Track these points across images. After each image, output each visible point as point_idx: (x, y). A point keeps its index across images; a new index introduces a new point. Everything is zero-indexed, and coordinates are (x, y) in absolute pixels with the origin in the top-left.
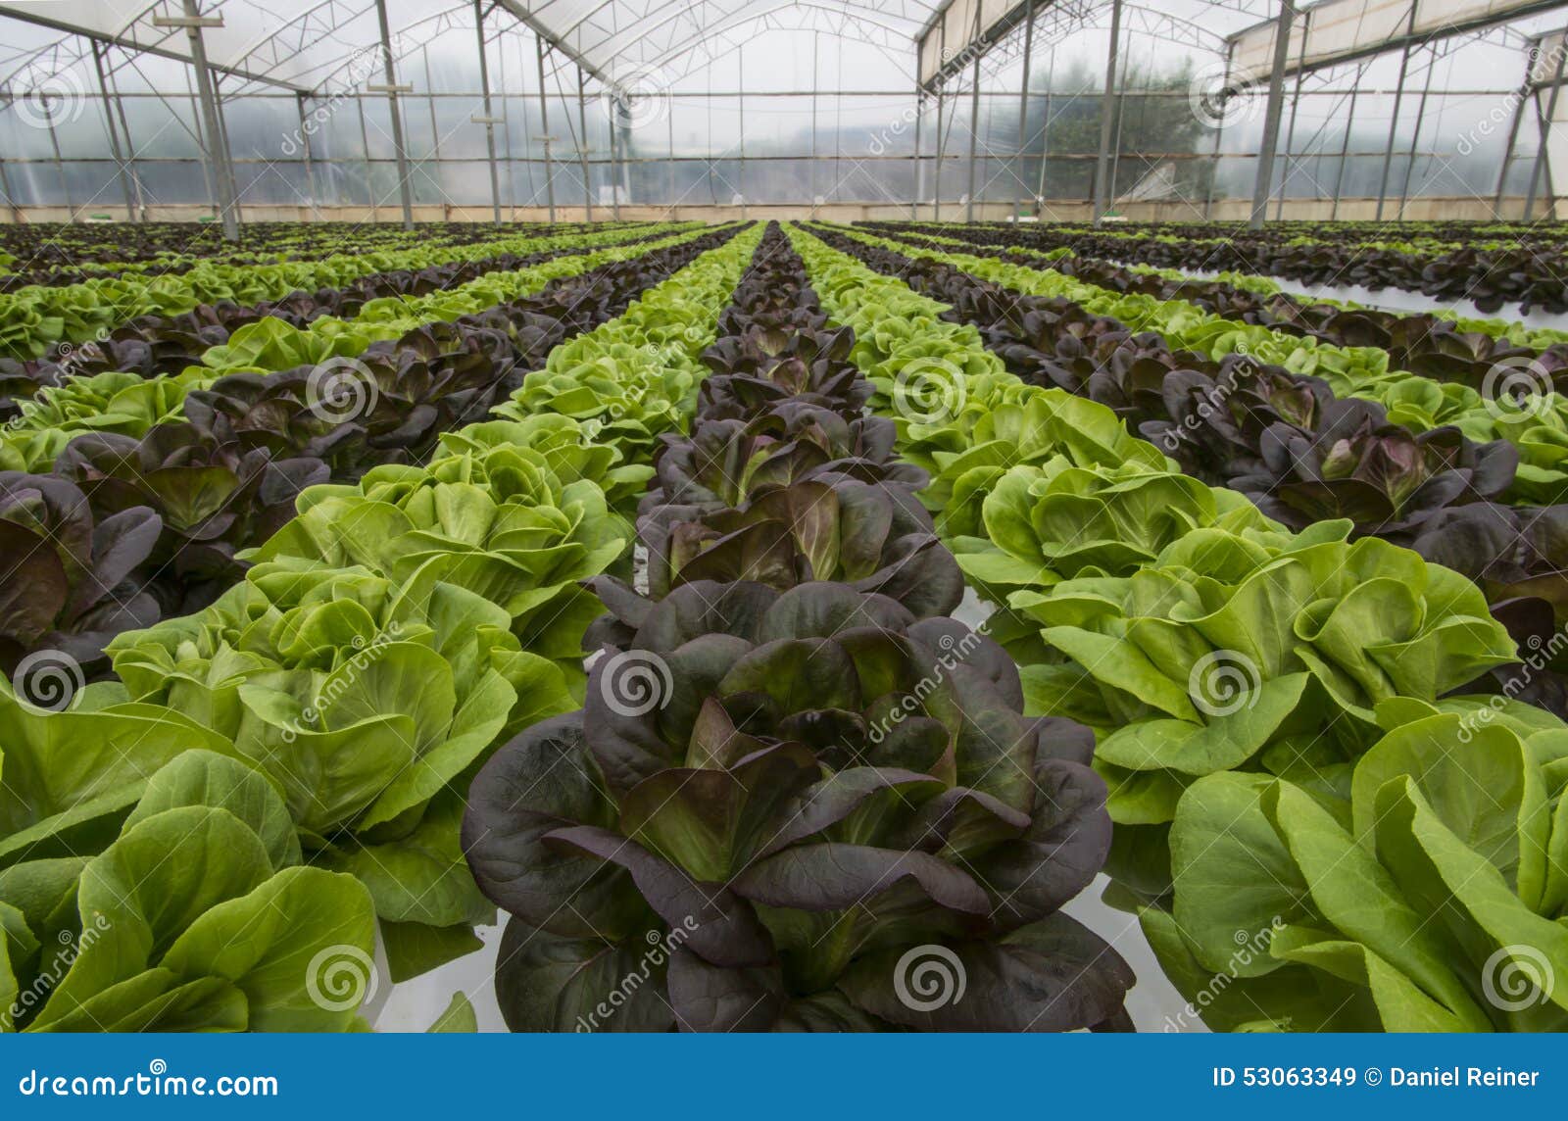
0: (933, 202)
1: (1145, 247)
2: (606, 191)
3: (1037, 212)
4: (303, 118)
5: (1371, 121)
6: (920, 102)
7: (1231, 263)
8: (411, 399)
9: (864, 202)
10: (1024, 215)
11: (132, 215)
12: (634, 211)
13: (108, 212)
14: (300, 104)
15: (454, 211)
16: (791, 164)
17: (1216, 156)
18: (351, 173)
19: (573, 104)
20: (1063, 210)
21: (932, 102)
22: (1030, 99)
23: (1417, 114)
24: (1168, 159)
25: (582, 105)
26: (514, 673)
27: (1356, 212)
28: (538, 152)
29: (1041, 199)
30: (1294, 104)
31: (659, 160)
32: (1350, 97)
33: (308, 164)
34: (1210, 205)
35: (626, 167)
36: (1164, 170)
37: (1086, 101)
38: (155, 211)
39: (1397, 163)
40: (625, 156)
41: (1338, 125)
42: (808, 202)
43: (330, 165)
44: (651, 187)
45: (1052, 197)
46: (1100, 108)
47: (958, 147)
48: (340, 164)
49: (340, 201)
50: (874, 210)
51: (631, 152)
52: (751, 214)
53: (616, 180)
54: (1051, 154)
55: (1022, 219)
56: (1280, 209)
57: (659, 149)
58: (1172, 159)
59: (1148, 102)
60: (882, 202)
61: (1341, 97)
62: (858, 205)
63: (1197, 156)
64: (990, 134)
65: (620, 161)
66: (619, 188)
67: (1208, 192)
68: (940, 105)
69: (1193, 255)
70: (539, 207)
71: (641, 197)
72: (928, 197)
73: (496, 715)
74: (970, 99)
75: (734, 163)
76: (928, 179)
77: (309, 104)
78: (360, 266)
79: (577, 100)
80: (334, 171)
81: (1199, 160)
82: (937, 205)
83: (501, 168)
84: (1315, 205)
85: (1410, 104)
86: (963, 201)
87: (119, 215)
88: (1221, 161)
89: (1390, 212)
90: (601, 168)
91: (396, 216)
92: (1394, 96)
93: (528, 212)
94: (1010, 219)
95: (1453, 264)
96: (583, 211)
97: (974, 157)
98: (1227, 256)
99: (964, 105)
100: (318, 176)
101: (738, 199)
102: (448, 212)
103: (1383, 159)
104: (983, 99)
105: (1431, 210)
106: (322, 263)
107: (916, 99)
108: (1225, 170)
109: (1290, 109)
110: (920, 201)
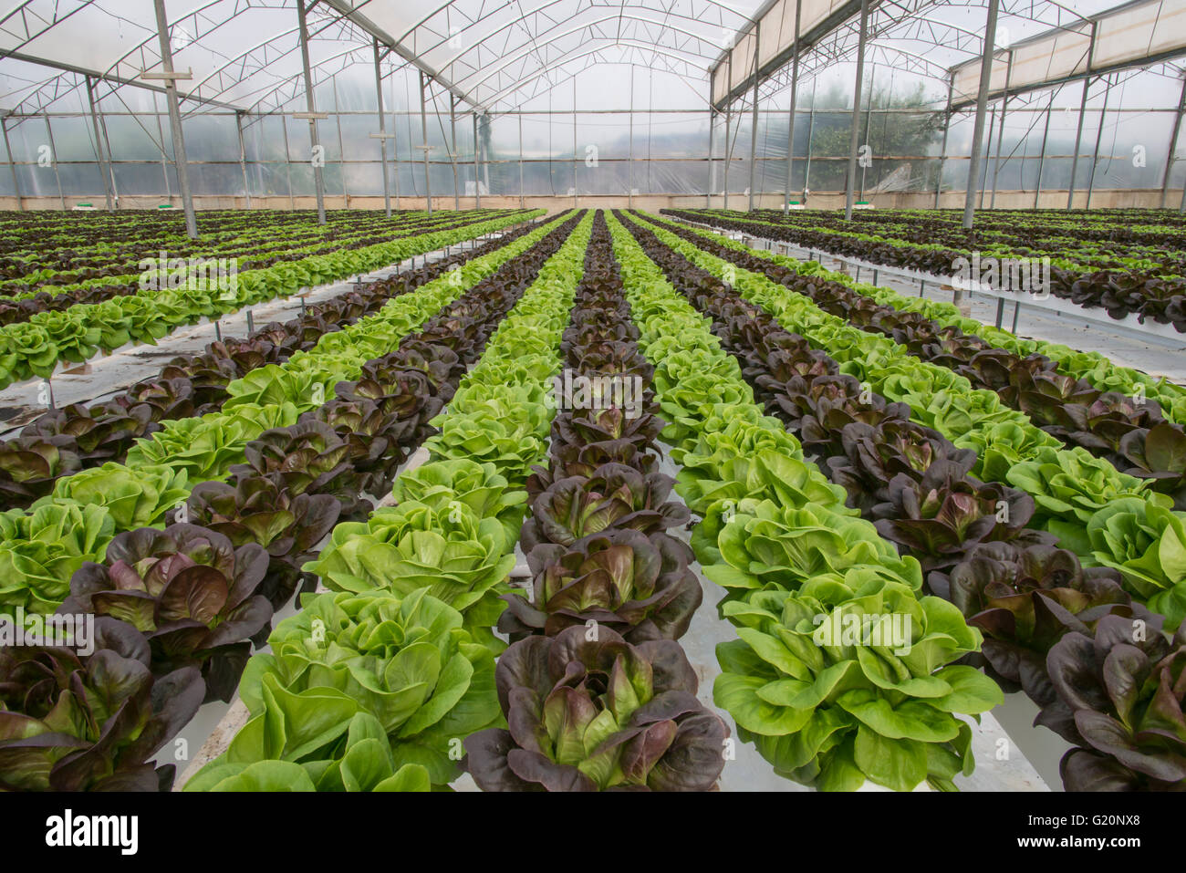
0: (723, 193)
1: (877, 250)
2: (470, 185)
3: (804, 201)
4: (240, 131)
5: (1062, 131)
6: (712, 117)
7: (940, 267)
8: (369, 433)
9: (669, 194)
10: (793, 203)
11: (109, 203)
12: (491, 200)
13: (90, 201)
14: (239, 119)
15: (354, 200)
16: (613, 165)
17: (943, 158)
18: (276, 172)
19: (446, 119)
20: (825, 199)
21: (722, 118)
22: (796, 115)
23: (1098, 126)
24: (905, 160)
25: (453, 121)
26: (471, 655)
27: (1053, 200)
28: (419, 156)
29: (807, 191)
30: (1002, 120)
31: (513, 161)
32: (1046, 113)
33: (243, 165)
34: (940, 196)
35: (486, 167)
36: (902, 169)
37: (840, 116)
38: (126, 200)
39: (1083, 164)
40: (485, 159)
41: (1038, 133)
42: (626, 194)
43: (259, 165)
44: (505, 182)
45: (816, 189)
46: (852, 122)
47: (742, 152)
48: (267, 165)
49: (267, 193)
50: (677, 199)
51: (490, 155)
52: (582, 204)
53: (478, 177)
54: (815, 157)
55: (792, 207)
56: (993, 199)
57: (513, 153)
58: (909, 160)
59: (889, 117)
60: (683, 194)
61: (1038, 113)
62: (664, 196)
63: (929, 158)
64: (767, 141)
65: (482, 163)
66: (480, 183)
67: (937, 186)
68: (728, 121)
69: (913, 259)
70: (418, 197)
71: (497, 189)
72: (718, 190)
73: (465, 680)
74: (751, 115)
75: (569, 164)
76: (719, 178)
77: (245, 121)
78: (296, 270)
79: (449, 117)
80: (263, 170)
81: (930, 161)
82: (726, 196)
83: (390, 168)
84: (1022, 196)
85: (1091, 120)
86: (746, 193)
87: (98, 203)
88: (946, 161)
89: (1079, 202)
90: (466, 168)
91: (309, 204)
92: (1079, 113)
93: (409, 201)
94: (783, 207)
95: (1093, 282)
96: (453, 200)
97: (753, 161)
98: (937, 261)
99: (747, 120)
100: (250, 175)
101: (571, 192)
102: (349, 201)
103: (1071, 161)
104: (761, 115)
105: (1112, 199)
106: (269, 270)
107: (709, 115)
108: (950, 168)
109: (999, 123)
110: (713, 193)
